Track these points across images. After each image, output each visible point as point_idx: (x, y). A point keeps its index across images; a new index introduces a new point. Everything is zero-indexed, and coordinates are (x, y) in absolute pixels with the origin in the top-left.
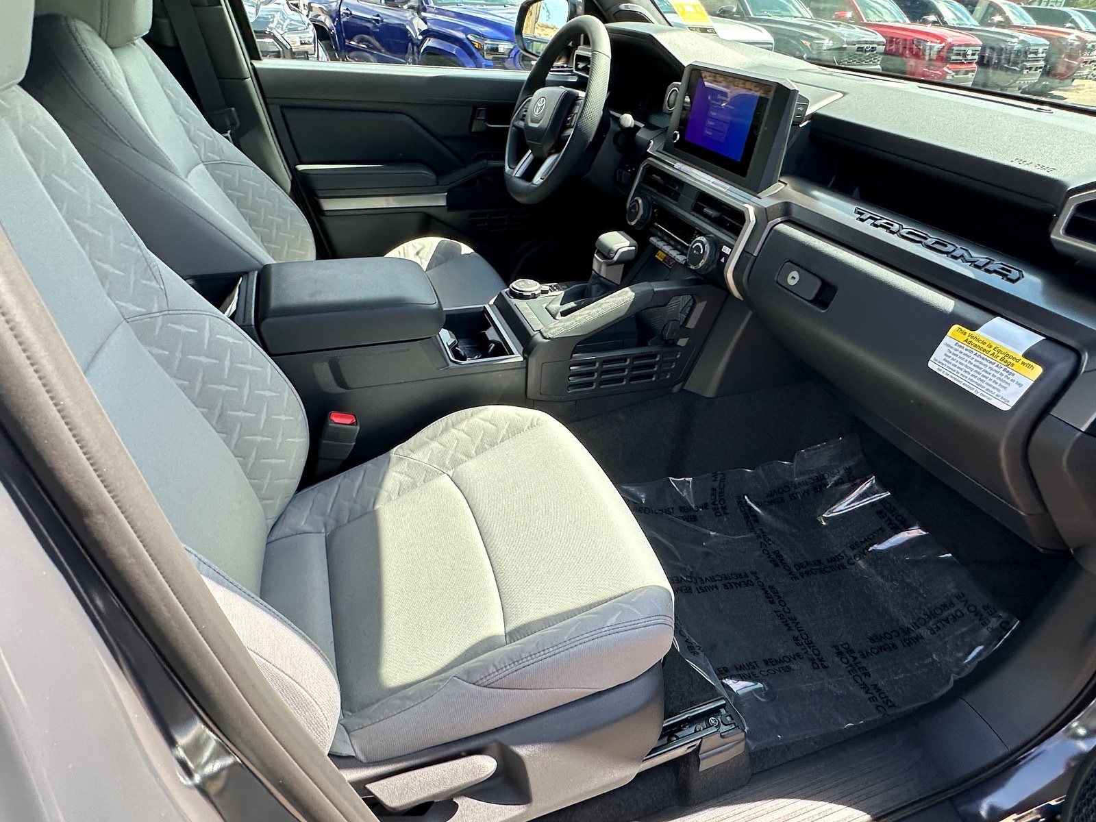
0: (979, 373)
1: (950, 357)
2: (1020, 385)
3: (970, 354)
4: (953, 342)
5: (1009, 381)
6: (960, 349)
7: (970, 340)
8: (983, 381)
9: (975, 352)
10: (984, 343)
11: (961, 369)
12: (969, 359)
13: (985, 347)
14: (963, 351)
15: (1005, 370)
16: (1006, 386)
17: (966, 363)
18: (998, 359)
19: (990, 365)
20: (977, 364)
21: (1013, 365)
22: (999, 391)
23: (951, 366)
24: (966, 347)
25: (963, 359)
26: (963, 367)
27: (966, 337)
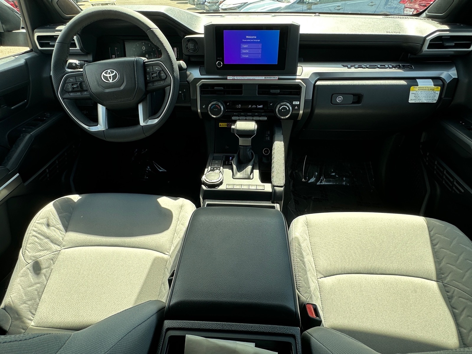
0: (428, 96)
1: (417, 96)
2: (438, 94)
3: (422, 93)
4: (415, 92)
5: (435, 94)
6: (418, 93)
7: (419, 89)
8: (430, 98)
9: (423, 91)
10: (424, 88)
11: (423, 98)
12: (423, 94)
13: (424, 89)
14: (420, 93)
15: (433, 92)
16: (435, 96)
17: (423, 96)
18: (430, 90)
19: (429, 93)
20: (426, 94)
21: (434, 90)
22: (434, 98)
23: (419, 99)
24: (420, 91)
25: (421, 95)
26: (423, 97)
27: (418, 89)
